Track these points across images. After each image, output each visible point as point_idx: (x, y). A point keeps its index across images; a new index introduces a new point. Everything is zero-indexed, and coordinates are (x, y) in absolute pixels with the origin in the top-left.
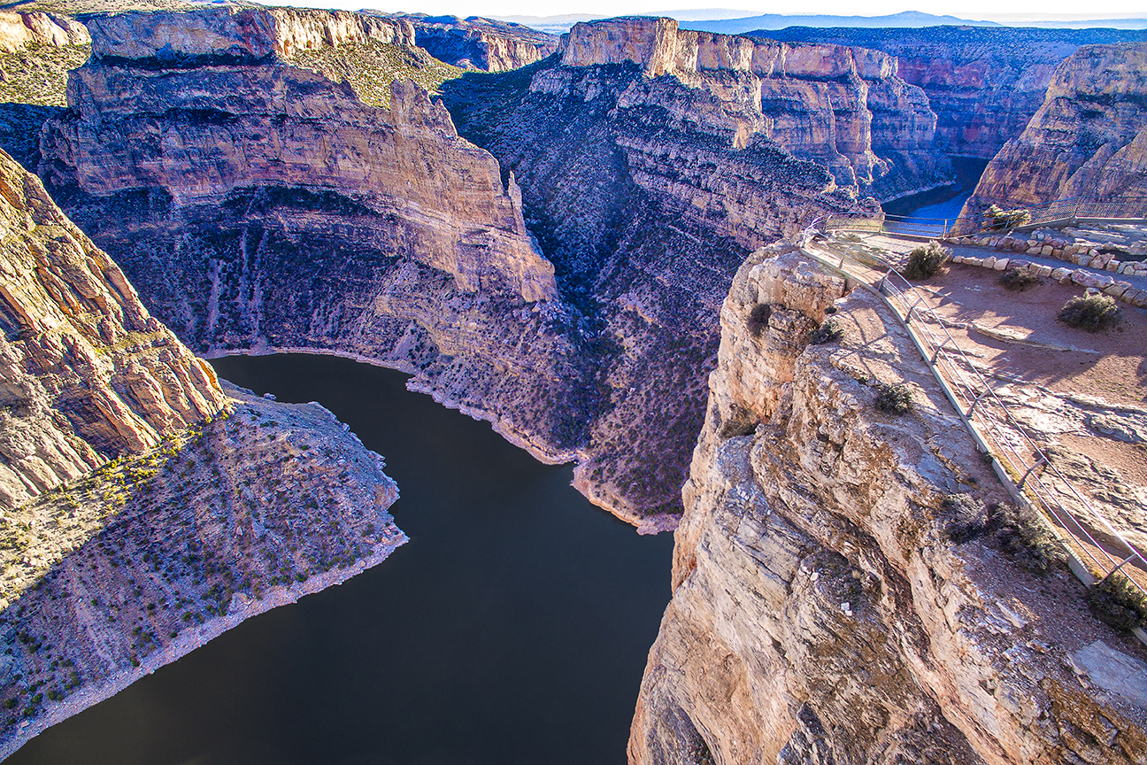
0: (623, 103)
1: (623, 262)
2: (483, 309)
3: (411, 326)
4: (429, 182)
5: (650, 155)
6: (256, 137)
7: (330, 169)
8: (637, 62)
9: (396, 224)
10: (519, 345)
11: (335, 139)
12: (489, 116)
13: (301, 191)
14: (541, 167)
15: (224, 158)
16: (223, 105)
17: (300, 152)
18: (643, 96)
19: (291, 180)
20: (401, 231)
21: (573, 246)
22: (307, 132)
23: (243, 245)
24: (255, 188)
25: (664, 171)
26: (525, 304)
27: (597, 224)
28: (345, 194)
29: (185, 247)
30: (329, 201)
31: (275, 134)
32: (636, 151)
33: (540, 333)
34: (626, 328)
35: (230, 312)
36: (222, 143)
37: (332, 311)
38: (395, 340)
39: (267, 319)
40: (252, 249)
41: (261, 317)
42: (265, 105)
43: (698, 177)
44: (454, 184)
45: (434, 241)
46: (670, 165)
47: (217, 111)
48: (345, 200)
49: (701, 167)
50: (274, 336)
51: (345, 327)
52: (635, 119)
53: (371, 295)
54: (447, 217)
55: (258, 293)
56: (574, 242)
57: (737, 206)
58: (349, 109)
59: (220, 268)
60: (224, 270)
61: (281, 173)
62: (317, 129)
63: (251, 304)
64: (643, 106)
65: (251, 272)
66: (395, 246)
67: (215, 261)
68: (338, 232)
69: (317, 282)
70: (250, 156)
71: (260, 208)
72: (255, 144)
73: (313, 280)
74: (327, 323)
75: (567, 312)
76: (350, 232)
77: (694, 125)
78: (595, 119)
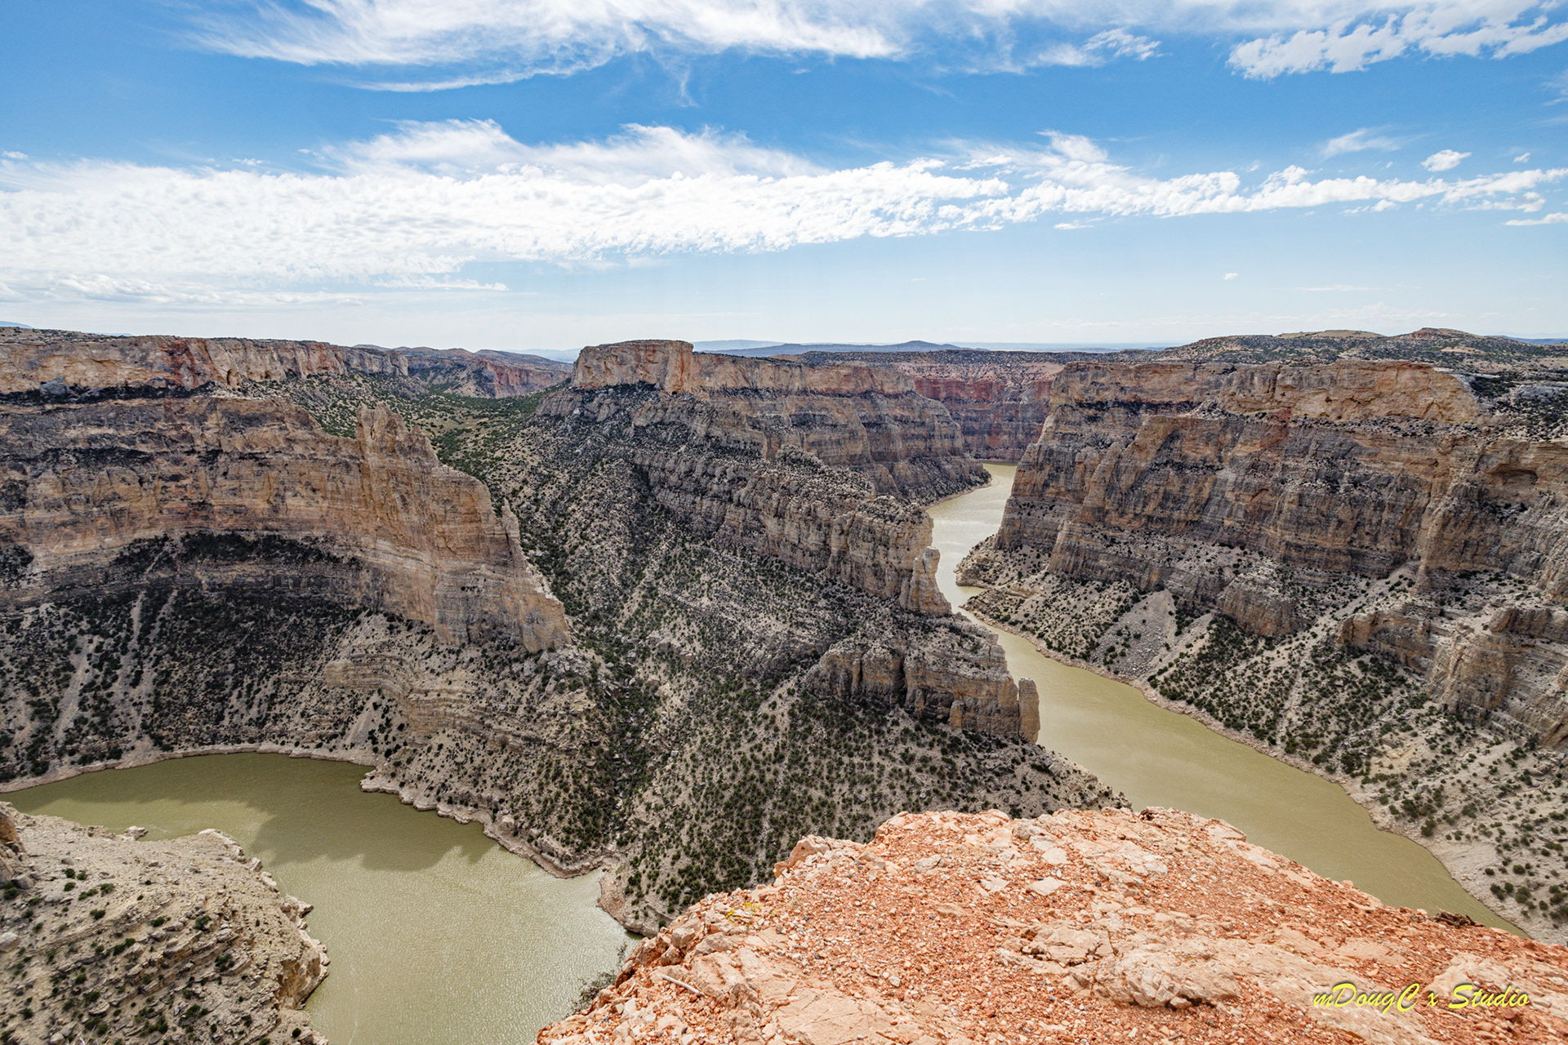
0: (640, 421)
1: (651, 591)
2: (473, 666)
3: (375, 698)
4: (403, 516)
5: (672, 472)
6: (176, 478)
7: (276, 510)
8: (651, 382)
9: (359, 569)
10: (521, 712)
11: (284, 474)
12: (487, 441)
13: (233, 538)
14: (548, 492)
15: (123, 505)
16: (132, 444)
17: (235, 492)
18: (660, 413)
19: (219, 526)
20: (366, 577)
21: (590, 579)
22: (247, 469)
23: (135, 613)
24: (166, 539)
25: (690, 488)
26: (528, 655)
27: (618, 550)
28: (293, 537)
30: (271, 547)
31: (203, 473)
32: (656, 469)
33: (549, 688)
34: (660, 673)
35: (96, 708)
36: (123, 486)
37: (260, 690)
38: (350, 720)
39: (155, 712)
40: (148, 618)
41: (147, 709)
42: (192, 440)
43: (729, 492)
44: (433, 517)
45: (409, 587)
46: (697, 481)
47: (121, 451)
48: (293, 545)
49: (731, 482)
50: (165, 733)
51: (278, 709)
52: (653, 437)
53: (319, 662)
54: (425, 557)
55: (149, 675)
56: (590, 573)
57: (775, 520)
58: (305, 441)
59: (92, 647)
60: (98, 649)
61: (206, 518)
62: (261, 465)
63: (134, 693)
64: (661, 423)
65: (142, 648)
66: (358, 596)
67: (87, 637)
68: (280, 585)
69: (242, 652)
70: (165, 501)
71: (169, 562)
72: (172, 485)
73: (236, 649)
74: (250, 707)
75: (584, 659)
76: (297, 584)
77: (718, 440)
78: (609, 439)
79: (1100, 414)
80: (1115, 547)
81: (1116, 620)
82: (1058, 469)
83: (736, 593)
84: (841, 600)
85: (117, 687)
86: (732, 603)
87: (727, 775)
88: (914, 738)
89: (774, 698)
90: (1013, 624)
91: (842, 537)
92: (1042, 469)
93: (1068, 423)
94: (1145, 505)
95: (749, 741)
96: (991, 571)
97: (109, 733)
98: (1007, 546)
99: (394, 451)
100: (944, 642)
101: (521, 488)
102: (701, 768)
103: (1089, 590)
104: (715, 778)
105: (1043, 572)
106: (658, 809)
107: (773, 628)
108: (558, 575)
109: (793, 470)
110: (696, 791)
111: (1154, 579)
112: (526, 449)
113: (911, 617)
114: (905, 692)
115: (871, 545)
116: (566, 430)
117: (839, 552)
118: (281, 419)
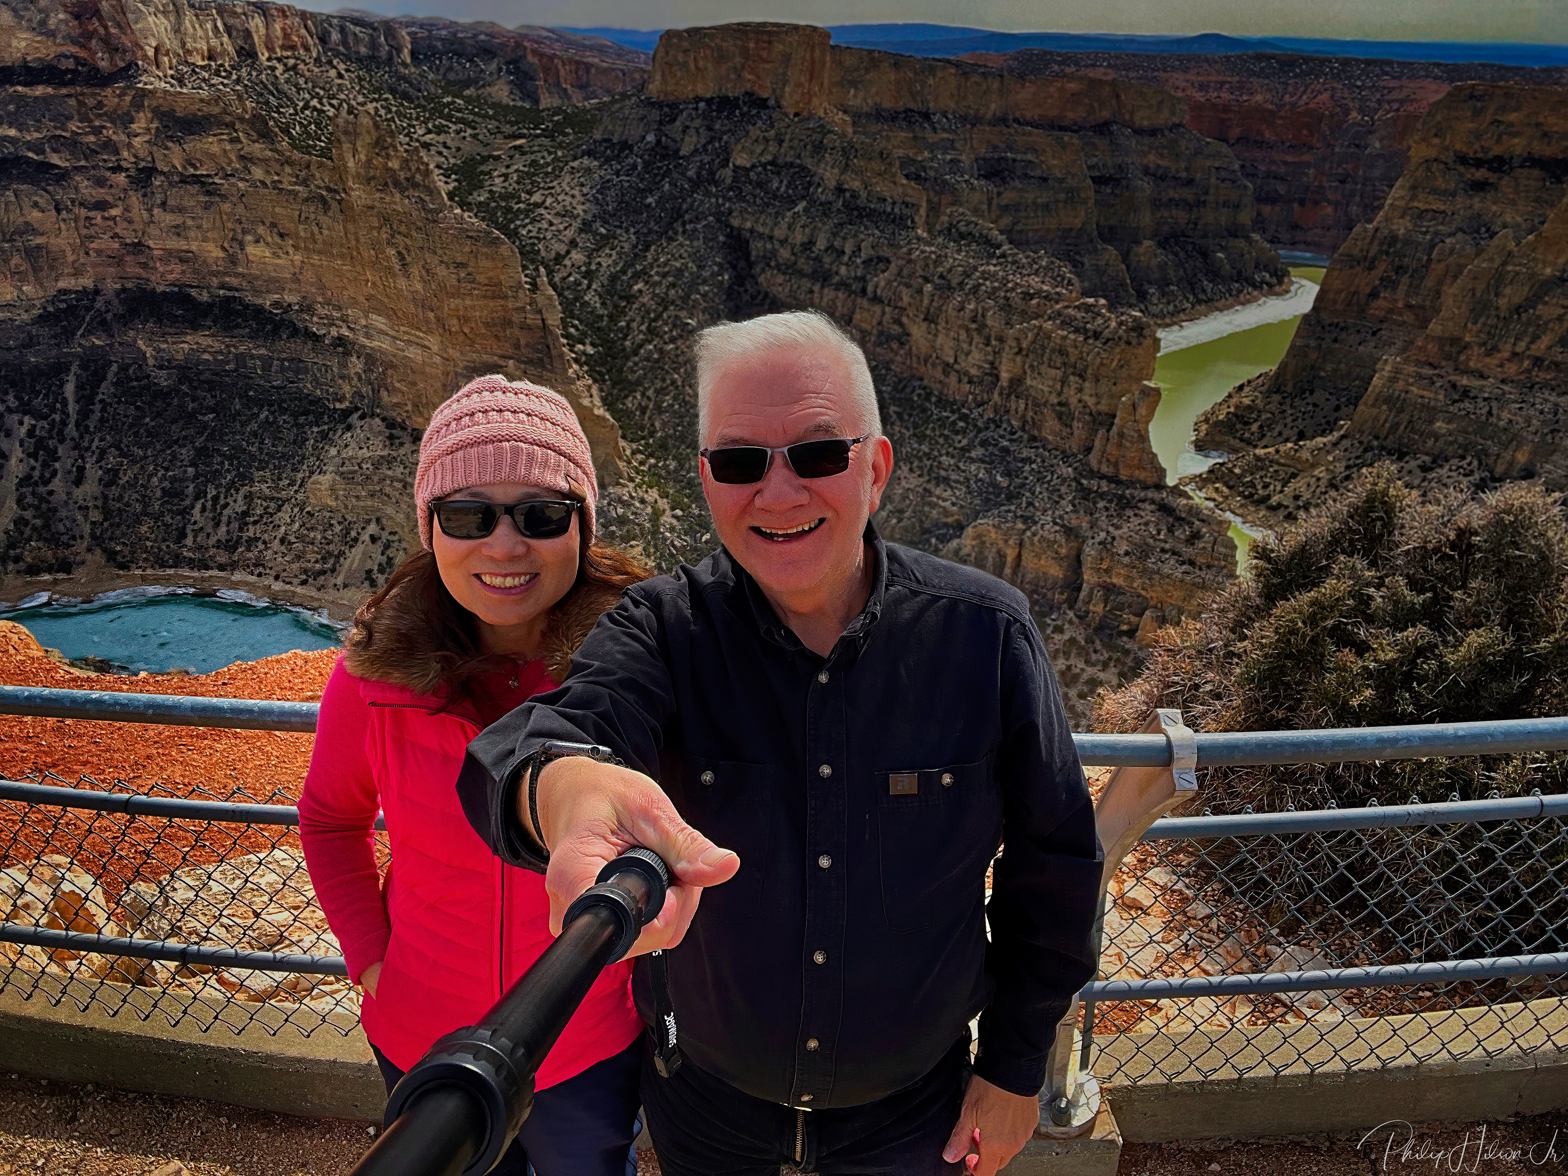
0: (741, 159)
3: (372, 528)
4: (402, 283)
5: (783, 242)
6: (102, 206)
7: (233, 260)
8: (764, 95)
9: (347, 354)
11: (240, 209)
13: (180, 297)
14: (605, 260)
15: (39, 240)
16: (40, 151)
17: (178, 230)
18: (773, 147)
19: (163, 276)
20: (356, 365)
22: (191, 198)
23: (70, 389)
24: (97, 292)
25: (808, 269)
28: (260, 301)
31: (134, 199)
32: (761, 236)
35: (37, 508)
36: (36, 214)
37: (227, 504)
38: (342, 553)
39: (105, 520)
40: (86, 396)
41: (96, 516)
42: (117, 152)
43: (863, 279)
44: (442, 287)
45: (414, 384)
46: (819, 260)
47: (29, 161)
48: (259, 310)
49: (867, 262)
50: (118, 548)
51: (251, 532)
52: (760, 185)
53: (300, 475)
54: (433, 342)
55: (93, 473)
56: (659, 384)
57: (924, 325)
58: (265, 160)
59: (23, 430)
60: (31, 433)
61: (144, 266)
62: (209, 193)
63: (78, 493)
64: (773, 163)
65: (81, 437)
66: (347, 390)
67: (16, 417)
68: (245, 367)
69: (203, 454)
70: (91, 238)
71: (102, 325)
72: (98, 216)
73: (195, 448)
74: (217, 525)
75: (643, 501)
76: (267, 367)
77: (855, 195)
78: (696, 184)
79: (1493, 178)
80: (1466, 404)
82: (1400, 269)
84: (1006, 450)
85: (57, 484)
88: (1084, 654)
90: (1274, 509)
91: (1019, 359)
92: (1371, 267)
93: (1435, 191)
94: (1535, 338)
96: (1255, 427)
97: (54, 540)
98: (1289, 388)
99: (386, 184)
100: (1146, 524)
101: (568, 252)
103: (1407, 467)
105: (1336, 435)
107: (904, 483)
108: (614, 384)
109: (959, 251)
111: (1522, 458)
112: (576, 192)
113: (1104, 483)
114: (1079, 589)
115: (1059, 373)
116: (634, 166)
117: (1011, 381)
118: (231, 126)
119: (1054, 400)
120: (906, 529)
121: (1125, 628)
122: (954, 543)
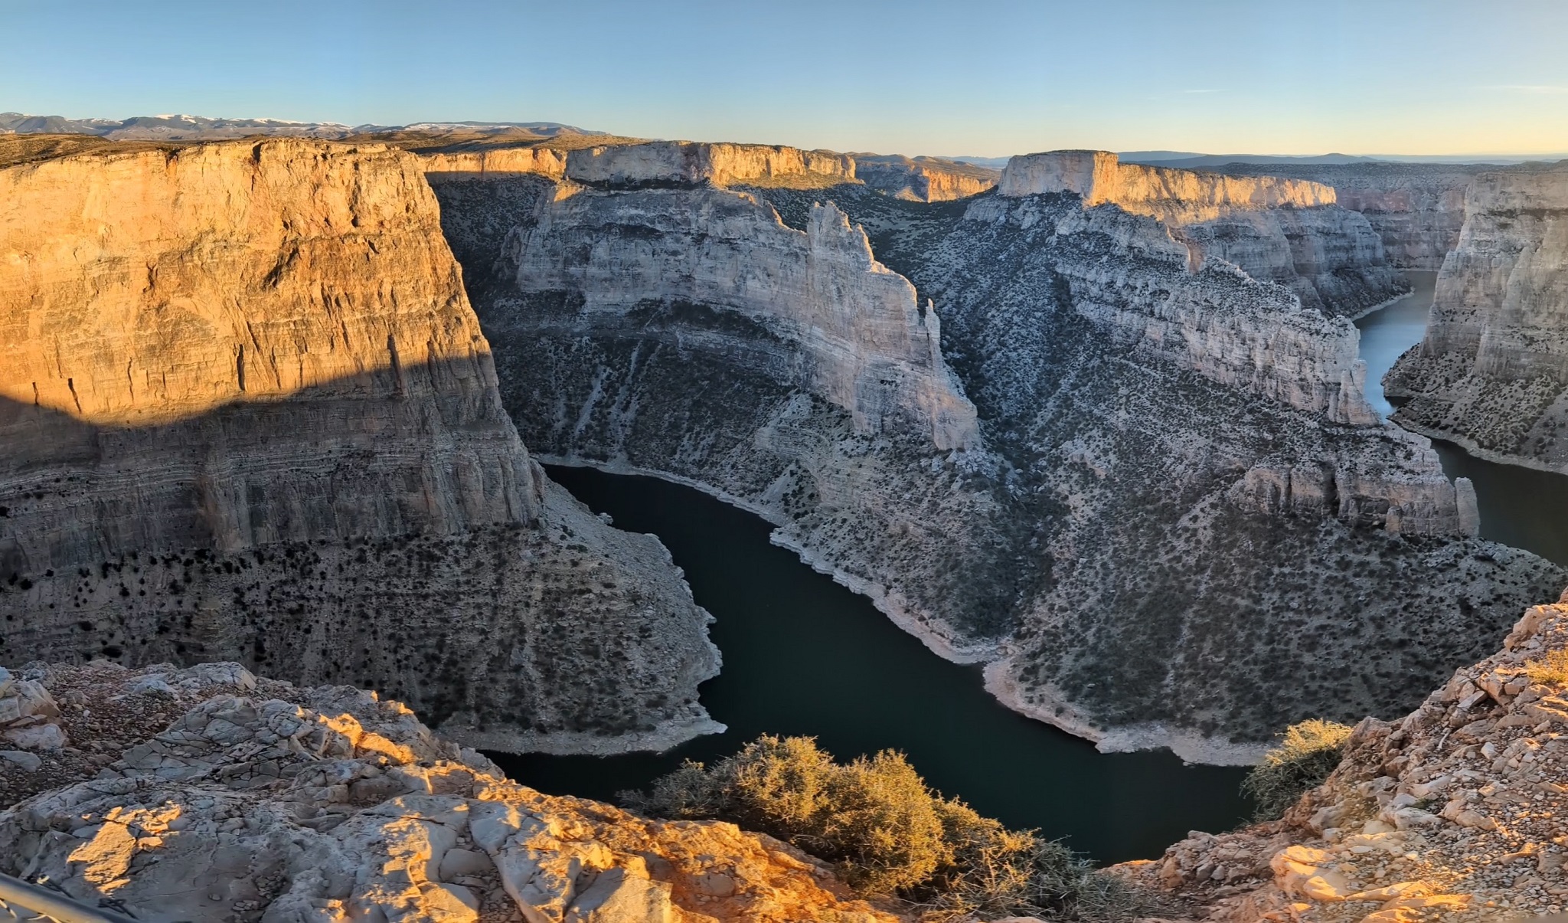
0: (1063, 229)
1: (1067, 401)
2: (883, 455)
3: (792, 467)
4: (837, 307)
5: (1093, 283)
6: (675, 253)
7: (738, 289)
8: (1076, 191)
9: (794, 351)
10: (925, 504)
11: (748, 259)
12: (917, 242)
13: (705, 309)
14: (970, 296)
15: (640, 270)
16: (653, 223)
17: (712, 270)
18: (1083, 223)
19: (698, 296)
20: (799, 358)
21: (1004, 385)
22: (723, 251)
23: (634, 356)
24: (661, 301)
25: (1111, 300)
26: (937, 452)
27: (1034, 359)
28: (747, 314)
29: (579, 349)
30: (732, 321)
31: (693, 251)
32: (1078, 279)
33: (955, 487)
34: (1072, 482)
35: (600, 420)
36: (643, 256)
37: (704, 437)
38: (769, 480)
39: (633, 434)
40: (641, 362)
41: (628, 431)
42: (689, 224)
43: (1150, 305)
44: (863, 310)
45: (835, 372)
46: (1118, 293)
47: (646, 228)
48: (747, 320)
49: (1153, 294)
51: (715, 458)
52: (1076, 246)
53: (752, 426)
54: (852, 346)
55: (634, 406)
56: (1005, 380)
57: (1197, 334)
58: (767, 231)
59: (604, 376)
60: (608, 378)
61: (689, 288)
62: (733, 249)
63: (623, 416)
64: (1084, 232)
65: (634, 383)
66: (791, 374)
67: (603, 367)
68: (732, 353)
69: (697, 404)
70: (665, 271)
71: (661, 321)
72: (672, 258)
73: (693, 400)
74: (696, 449)
75: (992, 462)
76: (745, 355)
77: (1140, 251)
78: (1032, 246)
79: (1509, 221)
80: (1534, 345)
81: (1541, 413)
82: (1476, 274)
83: (1155, 409)
84: (1267, 414)
85: (614, 409)
86: (1151, 417)
87: (1142, 584)
88: (1350, 545)
89: (1196, 511)
90: (1445, 429)
91: (1267, 351)
92: (1461, 276)
93: (1482, 230)
95: (1167, 553)
96: (1418, 380)
97: (602, 441)
98: (1434, 354)
99: (836, 246)
102: (1112, 577)
103: (1514, 388)
104: (1129, 586)
105: (1469, 376)
106: (1062, 610)
107: (1195, 443)
108: (973, 377)
109: (1216, 283)
110: (1104, 599)
112: (952, 252)
113: (1341, 429)
114: (1338, 503)
115: (1297, 359)
116: (991, 236)
117: (1264, 367)
118: (752, 211)
119: (1297, 378)
120: (1201, 476)
121: (1376, 523)
122: (1239, 483)
